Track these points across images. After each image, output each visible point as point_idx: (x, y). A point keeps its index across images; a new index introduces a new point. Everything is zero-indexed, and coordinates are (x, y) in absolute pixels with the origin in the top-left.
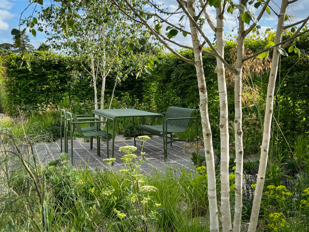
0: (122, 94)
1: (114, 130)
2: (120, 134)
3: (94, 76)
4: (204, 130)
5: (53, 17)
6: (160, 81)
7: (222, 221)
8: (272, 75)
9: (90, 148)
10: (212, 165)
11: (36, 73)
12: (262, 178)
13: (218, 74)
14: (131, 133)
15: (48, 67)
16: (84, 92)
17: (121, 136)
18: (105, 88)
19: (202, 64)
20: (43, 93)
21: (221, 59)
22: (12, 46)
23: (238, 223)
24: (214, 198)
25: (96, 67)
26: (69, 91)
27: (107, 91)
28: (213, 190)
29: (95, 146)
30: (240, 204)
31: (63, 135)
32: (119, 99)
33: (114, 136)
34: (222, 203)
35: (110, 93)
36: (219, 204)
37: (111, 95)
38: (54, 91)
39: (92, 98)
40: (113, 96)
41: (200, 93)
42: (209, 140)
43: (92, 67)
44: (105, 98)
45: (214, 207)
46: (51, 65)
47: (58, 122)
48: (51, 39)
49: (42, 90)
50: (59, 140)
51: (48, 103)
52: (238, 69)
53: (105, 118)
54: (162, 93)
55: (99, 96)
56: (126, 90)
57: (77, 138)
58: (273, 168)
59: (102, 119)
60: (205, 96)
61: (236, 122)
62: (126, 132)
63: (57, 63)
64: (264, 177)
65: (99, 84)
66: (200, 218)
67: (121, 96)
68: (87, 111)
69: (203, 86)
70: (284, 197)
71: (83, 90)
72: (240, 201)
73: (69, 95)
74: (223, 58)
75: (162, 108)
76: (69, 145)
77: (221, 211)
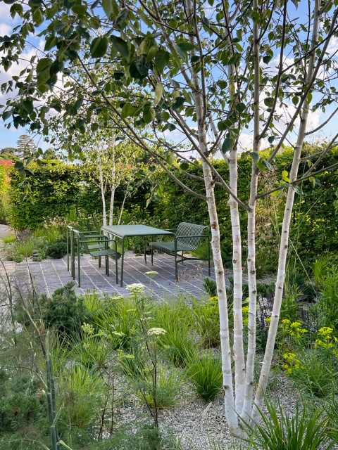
0: (132, 206)
1: (124, 246)
2: (130, 249)
3: (102, 189)
4: (216, 268)
5: (60, 127)
6: (172, 193)
7: (235, 359)
8: (288, 209)
9: (98, 267)
10: (224, 304)
11: (41, 184)
12: (276, 317)
13: (231, 207)
14: (141, 249)
15: (54, 177)
16: (92, 204)
17: (131, 252)
18: (115, 200)
19: (214, 200)
20: (49, 205)
21: (234, 197)
22: (16, 150)
23: (251, 364)
24: (226, 338)
25: (104, 178)
26: (76, 203)
27: (116, 202)
28: (225, 330)
29: (103, 263)
30: (253, 345)
31: (70, 251)
32: (130, 212)
33: (123, 253)
34: (235, 341)
35: (120, 205)
36: (231, 344)
37: (120, 207)
38: (61, 203)
39: (100, 211)
40: (122, 208)
41: (212, 230)
42: (221, 278)
43: (101, 179)
44: (115, 212)
45: (226, 348)
46: (57, 176)
47: (65, 237)
48: (58, 150)
49: (47, 202)
50: (66, 257)
51: (54, 216)
52: (251, 207)
53: (113, 236)
54: (175, 205)
55: (108, 208)
56: (137, 202)
57: (84, 255)
58: (289, 299)
59: (111, 236)
60: (217, 233)
61: (250, 260)
62: (136, 248)
63: (63, 174)
64: (279, 315)
65: (108, 195)
66: (213, 349)
67: (131, 208)
68: (95, 225)
69: (215, 223)
70: (299, 335)
71: (91, 201)
72: (252, 342)
73: (77, 207)
74: (236, 195)
75: (174, 222)
76: (76, 262)
77: (234, 349)
